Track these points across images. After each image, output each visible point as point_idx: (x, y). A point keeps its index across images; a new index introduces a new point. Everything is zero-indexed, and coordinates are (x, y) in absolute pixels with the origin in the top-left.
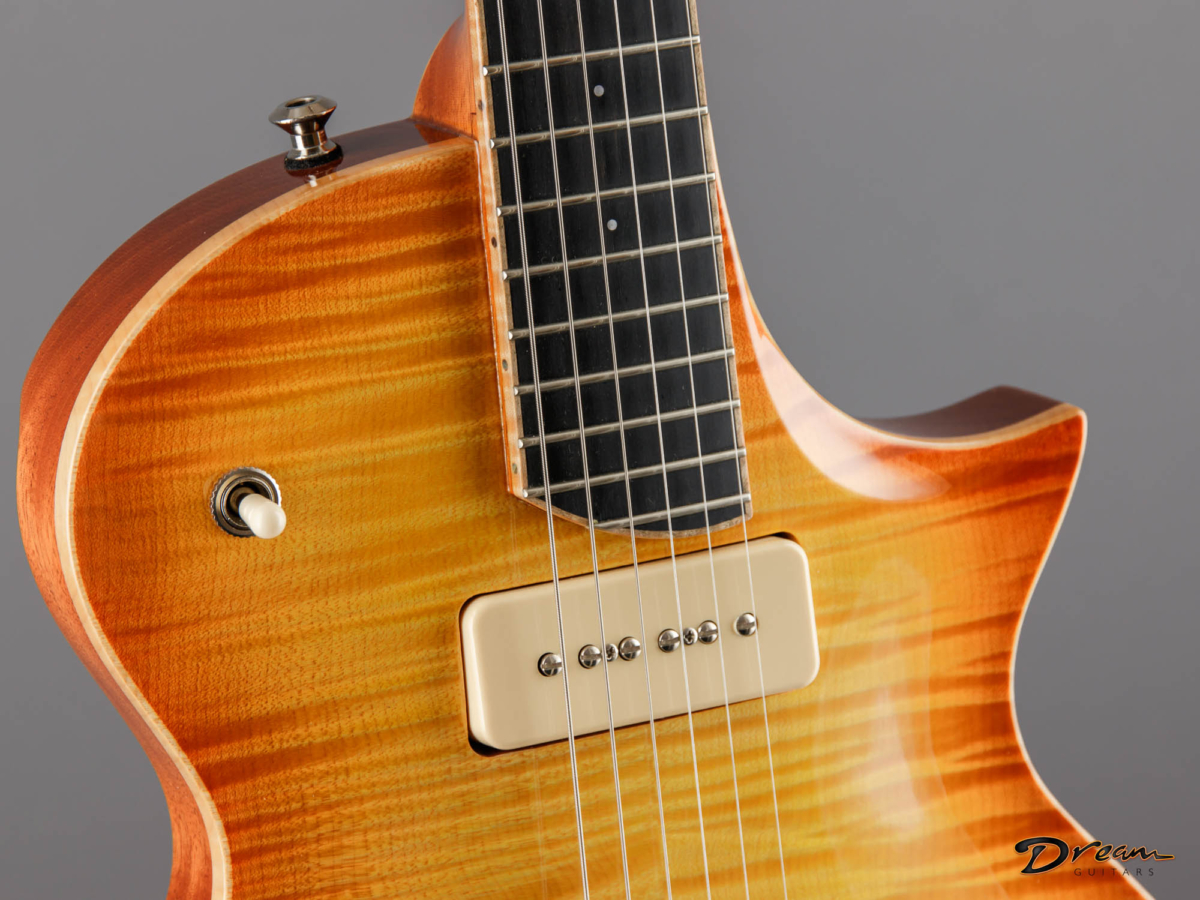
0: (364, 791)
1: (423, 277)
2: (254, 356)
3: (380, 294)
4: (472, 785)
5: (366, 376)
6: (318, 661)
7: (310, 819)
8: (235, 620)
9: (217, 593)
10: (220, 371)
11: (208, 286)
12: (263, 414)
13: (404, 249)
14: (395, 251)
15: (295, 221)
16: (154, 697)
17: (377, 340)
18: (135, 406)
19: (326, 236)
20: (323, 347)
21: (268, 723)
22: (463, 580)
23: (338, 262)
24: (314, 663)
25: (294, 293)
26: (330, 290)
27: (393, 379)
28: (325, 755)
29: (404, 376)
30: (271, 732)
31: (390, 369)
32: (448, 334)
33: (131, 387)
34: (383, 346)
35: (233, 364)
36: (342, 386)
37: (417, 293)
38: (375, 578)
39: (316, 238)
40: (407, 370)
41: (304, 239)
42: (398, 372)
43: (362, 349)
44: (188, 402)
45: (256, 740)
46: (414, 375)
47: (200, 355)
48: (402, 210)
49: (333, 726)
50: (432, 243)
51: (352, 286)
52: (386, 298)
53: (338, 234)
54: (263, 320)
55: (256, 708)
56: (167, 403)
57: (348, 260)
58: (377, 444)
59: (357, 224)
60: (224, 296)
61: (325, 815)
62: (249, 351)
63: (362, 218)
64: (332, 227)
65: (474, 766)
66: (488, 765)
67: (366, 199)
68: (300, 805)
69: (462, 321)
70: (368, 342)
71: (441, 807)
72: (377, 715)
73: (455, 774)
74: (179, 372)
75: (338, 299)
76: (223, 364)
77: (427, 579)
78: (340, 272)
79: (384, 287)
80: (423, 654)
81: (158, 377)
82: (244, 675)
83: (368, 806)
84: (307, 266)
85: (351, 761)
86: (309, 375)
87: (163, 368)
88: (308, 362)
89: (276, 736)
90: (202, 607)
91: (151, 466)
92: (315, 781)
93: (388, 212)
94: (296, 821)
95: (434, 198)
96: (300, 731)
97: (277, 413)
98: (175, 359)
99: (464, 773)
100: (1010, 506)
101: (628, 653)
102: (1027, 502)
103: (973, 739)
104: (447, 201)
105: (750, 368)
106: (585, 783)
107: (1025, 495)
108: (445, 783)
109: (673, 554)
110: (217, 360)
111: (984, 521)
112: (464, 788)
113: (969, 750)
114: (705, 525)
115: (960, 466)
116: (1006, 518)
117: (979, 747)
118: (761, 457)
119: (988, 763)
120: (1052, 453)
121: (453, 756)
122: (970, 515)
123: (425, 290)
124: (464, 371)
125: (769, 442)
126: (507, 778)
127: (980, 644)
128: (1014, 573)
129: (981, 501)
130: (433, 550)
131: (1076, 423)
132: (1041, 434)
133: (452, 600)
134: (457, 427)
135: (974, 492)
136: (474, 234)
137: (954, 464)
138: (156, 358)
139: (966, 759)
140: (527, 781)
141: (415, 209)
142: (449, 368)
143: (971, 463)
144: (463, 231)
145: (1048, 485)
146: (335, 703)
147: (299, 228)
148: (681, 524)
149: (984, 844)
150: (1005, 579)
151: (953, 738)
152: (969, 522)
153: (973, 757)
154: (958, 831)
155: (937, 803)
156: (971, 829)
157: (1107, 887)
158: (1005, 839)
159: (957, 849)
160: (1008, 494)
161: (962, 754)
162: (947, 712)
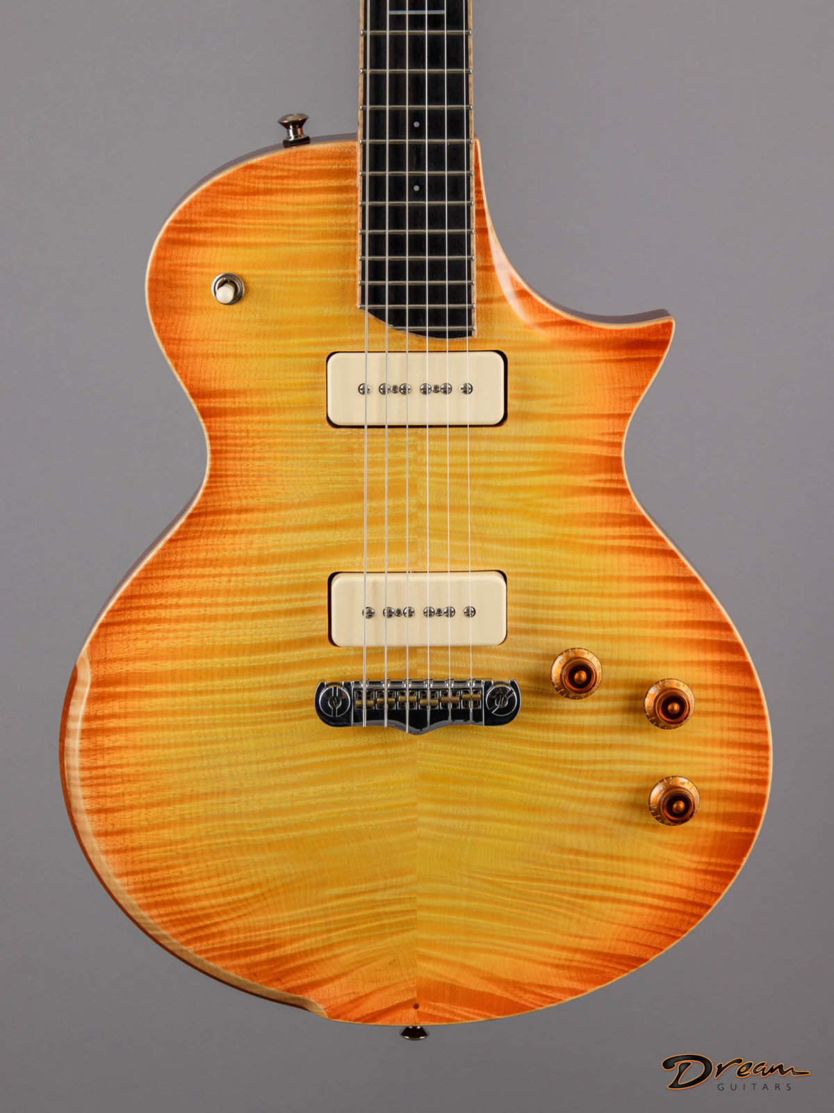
0: (276, 434)
1: (325, 199)
2: (239, 223)
3: (303, 204)
4: (326, 440)
5: (292, 241)
6: (258, 368)
7: (251, 441)
8: (221, 343)
9: (213, 329)
10: (223, 228)
11: (220, 188)
12: (241, 251)
13: (317, 186)
14: (313, 186)
15: (264, 164)
16: (180, 371)
17: (299, 225)
18: (182, 236)
19: (279, 173)
20: (273, 224)
22: (330, 344)
23: (284, 186)
24: (256, 369)
25: (262, 198)
26: (279, 199)
27: (305, 245)
28: (259, 413)
29: (310, 244)
30: (234, 397)
31: (304, 239)
32: (335, 228)
33: (180, 228)
34: (302, 229)
35: (230, 225)
36: (279, 244)
37: (321, 207)
38: (287, 335)
39: (275, 174)
40: (312, 242)
41: (269, 173)
42: (307, 241)
43: (292, 228)
44: (207, 239)
45: (227, 400)
46: (316, 244)
47: (214, 219)
48: (318, 167)
49: (263, 400)
50: (331, 185)
51: (290, 198)
52: (306, 207)
53: (285, 174)
54: (245, 208)
55: (228, 385)
56: (197, 238)
57: (289, 186)
58: (294, 273)
59: (295, 171)
60: (228, 194)
61: (258, 441)
62: (237, 220)
63: (298, 168)
64: (282, 170)
65: (328, 431)
66: (334, 432)
67: (301, 160)
68: (246, 434)
69: (342, 223)
70: (295, 225)
71: (311, 448)
72: (284, 398)
73: (319, 434)
74: (204, 225)
76: (225, 225)
77: (311, 340)
78: (285, 191)
79: (305, 201)
80: (308, 374)
81: (194, 226)
82: (223, 369)
83: (278, 440)
84: (269, 186)
85: (271, 418)
86: (265, 236)
87: (196, 222)
88: (265, 231)
89: (237, 400)
90: (206, 334)
91: (187, 265)
92: (254, 424)
93: (311, 167)
94: (244, 441)
96: (248, 399)
97: (248, 251)
98: (202, 218)
99: (323, 434)
100: (628, 360)
101: (404, 390)
102: (638, 360)
103: (600, 472)
105: (488, 268)
106: (371, 450)
107: (637, 356)
108: (313, 437)
109: (427, 349)
110: (222, 222)
111: (613, 365)
112: (323, 440)
113: (598, 477)
114: (446, 337)
115: (603, 336)
116: (625, 365)
117: (603, 476)
118: (489, 312)
119: (608, 485)
120: (653, 338)
121: (319, 425)
122: (605, 361)
123: (325, 206)
124: (340, 246)
125: (495, 306)
126: (343, 440)
127: (607, 425)
128: (629, 394)
129: (612, 355)
130: (316, 327)
131: (669, 325)
132: (649, 328)
133: (324, 352)
134: (334, 272)
135: (608, 350)
136: (353, 184)
138: (193, 217)
139: (595, 481)
140: (354, 443)
142: (333, 244)
143: (609, 336)
144: (347, 181)
145: (653, 354)
146: (265, 390)
147: (267, 168)
148: (433, 334)
149: (601, 525)
150: (623, 396)
151: (588, 469)
152: (604, 364)
153: (599, 481)
154: (587, 515)
155: (576, 499)
156: (594, 515)
157: (669, 560)
158: (614, 525)
159: (585, 524)
160: (628, 355)
161: (593, 478)
162: (586, 456)
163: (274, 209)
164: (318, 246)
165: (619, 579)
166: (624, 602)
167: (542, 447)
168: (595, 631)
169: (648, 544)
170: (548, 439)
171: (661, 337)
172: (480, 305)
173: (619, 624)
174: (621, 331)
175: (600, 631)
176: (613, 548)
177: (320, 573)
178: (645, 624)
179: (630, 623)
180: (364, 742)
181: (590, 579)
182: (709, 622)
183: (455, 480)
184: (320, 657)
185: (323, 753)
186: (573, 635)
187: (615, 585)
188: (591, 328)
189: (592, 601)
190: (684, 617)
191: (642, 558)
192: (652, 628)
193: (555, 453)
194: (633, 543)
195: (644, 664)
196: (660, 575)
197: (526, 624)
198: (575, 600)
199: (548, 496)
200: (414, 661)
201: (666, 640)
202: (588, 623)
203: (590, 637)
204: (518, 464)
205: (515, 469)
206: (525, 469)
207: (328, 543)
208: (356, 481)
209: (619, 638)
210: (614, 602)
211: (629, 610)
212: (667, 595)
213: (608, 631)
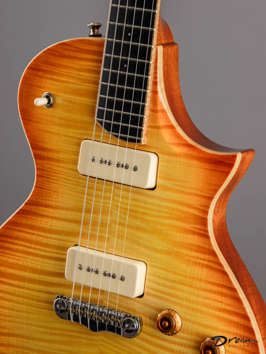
0: (62, 173)
1: (92, 65)
3: (82, 65)
5: (76, 82)
6: (57, 140)
7: (52, 174)
8: (44, 125)
9: (42, 118)
11: (50, 52)
12: (56, 83)
13: (89, 57)
14: (87, 57)
15: (69, 44)
16: (28, 135)
17: (80, 75)
18: (34, 72)
19: (75, 49)
20: (69, 73)
21: (48, 150)
22: (85, 134)
23: (76, 56)
25: (66, 59)
26: (73, 61)
27: (81, 85)
28: (56, 162)
29: (83, 85)
30: (48, 152)
31: (81, 82)
32: (94, 79)
33: (34, 68)
34: (81, 77)
35: (53, 70)
36: (71, 83)
37: (89, 68)
38: (69, 126)
39: (72, 49)
40: (84, 84)
41: (70, 48)
42: (82, 84)
43: (76, 76)
44: (43, 75)
45: (45, 152)
46: (85, 85)
47: (47, 66)
48: (90, 49)
49: (58, 156)
50: (95, 58)
51: (77, 62)
52: (83, 67)
53: (77, 49)
54: (60, 63)
56: (40, 74)
57: (78, 56)
58: (75, 98)
59: (81, 49)
60: (53, 55)
61: (55, 174)
62: (56, 69)
63: (82, 48)
64: (76, 47)
65: (80, 176)
66: (83, 177)
67: (83, 44)
68: (51, 170)
69: (97, 77)
70: (78, 75)
71: (73, 182)
72: (65, 156)
73: (77, 177)
74: (43, 68)
75: (74, 64)
76: (51, 70)
77: (78, 131)
78: (76, 58)
79: (84, 64)
81: (39, 68)
82: (45, 138)
83: (62, 176)
84: (70, 54)
85: (60, 165)
86: (66, 78)
87: (40, 66)
88: (66, 75)
89: (49, 153)
90: (39, 120)
91: (35, 86)
92: (54, 166)
93: (87, 48)
94: (50, 173)
95: (97, 48)
96: (53, 154)
97: (58, 84)
98: (42, 65)
100: (215, 170)
102: (219, 171)
103: (197, 224)
104: (100, 50)
105: (156, 111)
107: (219, 169)
109: (127, 147)
110: (50, 68)
111: (207, 171)
112: (77, 180)
113: (196, 226)
114: (136, 142)
116: (213, 173)
117: (199, 227)
118: (153, 133)
119: (201, 232)
120: (227, 161)
122: (204, 168)
123: (91, 68)
124: (95, 88)
125: (156, 130)
127: (203, 201)
128: (214, 188)
129: (208, 166)
130: (80, 125)
131: (235, 156)
132: (226, 156)
133: (82, 138)
134: (91, 100)
135: (206, 163)
137: (204, 154)
138: (39, 63)
139: (194, 228)
140: (89, 184)
141: (93, 49)
142: (92, 87)
143: (207, 156)
144: (99, 57)
145: (225, 169)
146: (59, 151)
147: (70, 46)
148: (121, 138)
149: (195, 251)
150: (211, 188)
151: (192, 221)
152: (204, 170)
153: (197, 228)
154: (189, 244)
155: (185, 235)
156: (192, 245)
157: (225, 277)
158: (201, 252)
159: (188, 248)
160: (215, 167)
161: (194, 226)
162: (192, 214)
163: (71, 65)
164: (86, 87)
165: (201, 280)
166: (201, 293)
167: (171, 205)
168: (185, 303)
169: (216, 266)
170: (174, 202)
171: (231, 162)
172: (149, 129)
173: (197, 303)
174: (214, 155)
175: (187, 304)
176: (199, 264)
177: (69, 243)
178: (209, 307)
179: (203, 305)
180: (79, 329)
181: (186, 277)
182: (240, 314)
183: (131, 213)
184: (65, 283)
185: (63, 330)
186: (174, 303)
187: (198, 283)
188: (201, 150)
189: (185, 288)
190: (229, 308)
191: (212, 272)
192: (213, 310)
193: (177, 209)
194: (209, 264)
195: (206, 326)
196: (220, 283)
197: (153, 292)
198: (178, 286)
199: (171, 230)
200: (102, 296)
201: (219, 318)
202: (182, 299)
203: (182, 306)
204: (159, 211)
205: (157, 213)
206: (162, 214)
207: (74, 229)
208: (88, 203)
209: (196, 310)
210: (196, 291)
211: (203, 298)
212: (222, 294)
213: (191, 305)
